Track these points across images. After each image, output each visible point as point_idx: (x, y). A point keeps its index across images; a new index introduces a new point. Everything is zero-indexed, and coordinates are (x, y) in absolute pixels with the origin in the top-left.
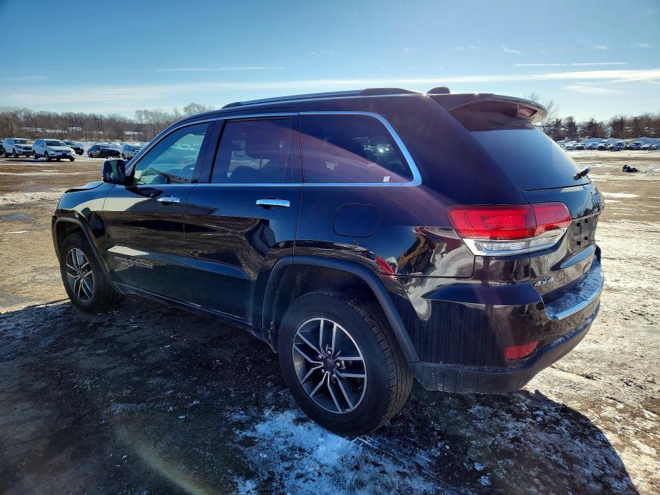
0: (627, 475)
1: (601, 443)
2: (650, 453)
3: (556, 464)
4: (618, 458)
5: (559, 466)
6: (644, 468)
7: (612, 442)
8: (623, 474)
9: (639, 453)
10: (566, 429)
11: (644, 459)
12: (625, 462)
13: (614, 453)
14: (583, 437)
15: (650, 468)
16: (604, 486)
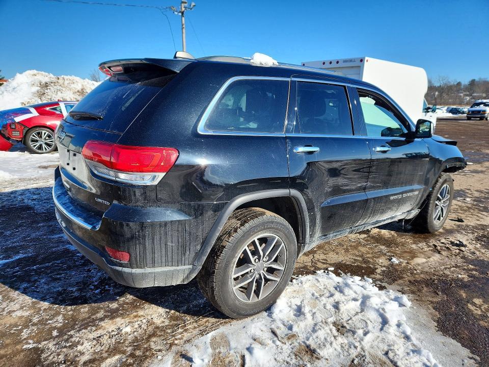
0: (22, 293)
1: (48, 297)
2: (16, 313)
3: (61, 274)
4: (33, 297)
5: (57, 274)
6: (15, 302)
7: (42, 302)
8: (25, 292)
9: (22, 308)
10: (72, 290)
11: (17, 306)
12: (27, 298)
13: (36, 298)
14: (59, 293)
15: (12, 304)
16: (30, 281)
